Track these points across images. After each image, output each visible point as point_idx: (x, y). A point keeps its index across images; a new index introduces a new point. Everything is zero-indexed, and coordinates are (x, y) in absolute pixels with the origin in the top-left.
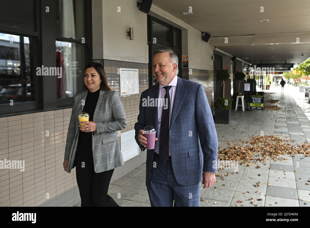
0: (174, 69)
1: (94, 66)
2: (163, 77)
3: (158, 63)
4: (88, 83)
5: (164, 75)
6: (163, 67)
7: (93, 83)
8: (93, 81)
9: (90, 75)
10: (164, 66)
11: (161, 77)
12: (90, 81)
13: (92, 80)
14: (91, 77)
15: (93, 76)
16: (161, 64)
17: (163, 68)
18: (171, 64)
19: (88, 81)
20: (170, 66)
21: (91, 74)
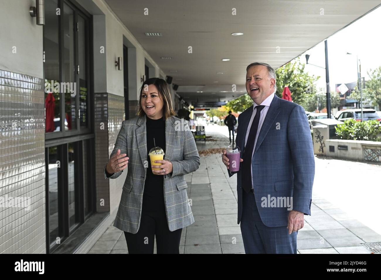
0: (272, 85)
1: (154, 83)
2: (259, 94)
3: (254, 75)
4: (146, 106)
5: (260, 91)
6: (259, 80)
7: (154, 106)
8: (154, 104)
9: (149, 96)
10: (261, 79)
11: (256, 94)
12: (150, 104)
13: (152, 102)
14: (151, 98)
15: (153, 96)
16: (258, 77)
17: (260, 82)
18: (269, 79)
19: (147, 104)
20: (268, 80)
21: (151, 94)
